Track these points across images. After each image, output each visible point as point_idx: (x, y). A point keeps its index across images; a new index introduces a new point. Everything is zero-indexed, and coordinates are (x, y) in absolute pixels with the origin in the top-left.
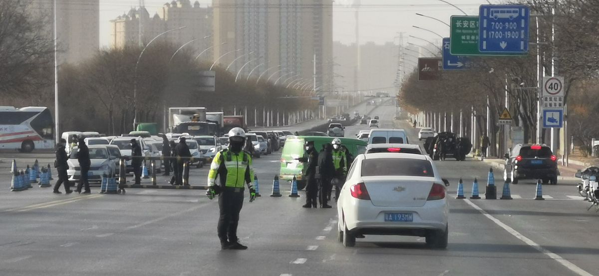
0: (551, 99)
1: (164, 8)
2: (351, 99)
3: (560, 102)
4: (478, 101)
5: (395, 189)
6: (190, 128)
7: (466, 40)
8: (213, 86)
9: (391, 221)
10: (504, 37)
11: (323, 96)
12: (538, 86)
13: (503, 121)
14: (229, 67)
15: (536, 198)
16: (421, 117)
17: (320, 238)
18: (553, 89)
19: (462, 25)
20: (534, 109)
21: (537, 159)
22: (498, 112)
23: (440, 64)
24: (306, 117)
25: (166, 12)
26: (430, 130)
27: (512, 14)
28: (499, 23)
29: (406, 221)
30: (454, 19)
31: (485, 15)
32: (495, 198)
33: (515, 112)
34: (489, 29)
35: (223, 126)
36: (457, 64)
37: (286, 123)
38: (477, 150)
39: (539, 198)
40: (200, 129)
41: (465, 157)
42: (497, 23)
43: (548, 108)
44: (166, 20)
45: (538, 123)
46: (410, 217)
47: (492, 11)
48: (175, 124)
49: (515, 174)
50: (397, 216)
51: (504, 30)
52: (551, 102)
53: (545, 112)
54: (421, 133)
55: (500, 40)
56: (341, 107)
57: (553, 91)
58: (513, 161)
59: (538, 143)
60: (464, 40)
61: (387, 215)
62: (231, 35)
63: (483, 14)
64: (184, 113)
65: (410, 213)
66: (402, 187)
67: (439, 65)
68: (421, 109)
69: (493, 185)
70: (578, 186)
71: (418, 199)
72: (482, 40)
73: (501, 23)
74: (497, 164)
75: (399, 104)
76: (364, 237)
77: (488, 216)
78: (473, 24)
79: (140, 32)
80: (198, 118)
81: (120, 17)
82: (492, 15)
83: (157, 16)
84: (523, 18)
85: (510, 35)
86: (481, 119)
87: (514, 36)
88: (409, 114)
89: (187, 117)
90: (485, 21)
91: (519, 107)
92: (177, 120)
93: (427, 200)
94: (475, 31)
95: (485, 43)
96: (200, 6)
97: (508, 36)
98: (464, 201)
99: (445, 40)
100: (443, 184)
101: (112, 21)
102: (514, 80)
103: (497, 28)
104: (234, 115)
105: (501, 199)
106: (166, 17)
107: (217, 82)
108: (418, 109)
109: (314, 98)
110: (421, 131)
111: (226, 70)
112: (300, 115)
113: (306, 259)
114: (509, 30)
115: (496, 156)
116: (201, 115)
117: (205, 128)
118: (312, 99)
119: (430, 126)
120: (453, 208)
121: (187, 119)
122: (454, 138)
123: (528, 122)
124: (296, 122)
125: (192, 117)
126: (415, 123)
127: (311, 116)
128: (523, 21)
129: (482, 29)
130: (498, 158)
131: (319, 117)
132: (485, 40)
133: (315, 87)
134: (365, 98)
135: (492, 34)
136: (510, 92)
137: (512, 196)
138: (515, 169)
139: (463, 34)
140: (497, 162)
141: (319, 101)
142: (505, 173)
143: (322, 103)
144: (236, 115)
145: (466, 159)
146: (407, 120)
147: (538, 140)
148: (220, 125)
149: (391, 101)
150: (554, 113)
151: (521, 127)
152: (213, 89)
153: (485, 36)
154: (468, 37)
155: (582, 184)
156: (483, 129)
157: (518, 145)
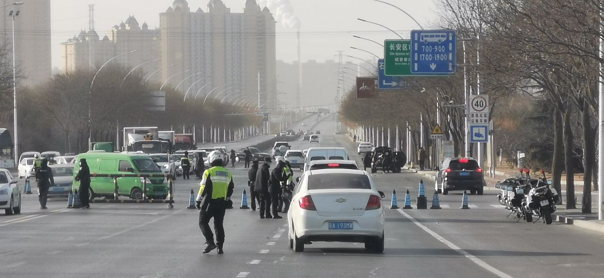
0: (477, 116)
1: (113, 31)
2: (293, 114)
3: (485, 118)
4: (412, 117)
5: (338, 201)
6: (144, 146)
7: (399, 62)
8: (163, 106)
9: (334, 229)
10: (433, 59)
11: (267, 112)
12: (466, 103)
13: (434, 135)
14: (178, 87)
15: (462, 207)
16: (360, 131)
17: (271, 244)
18: (479, 106)
19: (396, 48)
20: (462, 125)
21: (464, 171)
22: (430, 127)
23: (376, 82)
24: (251, 133)
25: (115, 35)
26: (369, 144)
27: (440, 38)
28: (429, 47)
29: (348, 229)
30: (388, 43)
31: (416, 39)
32: (425, 208)
33: (446, 128)
34: (420, 51)
35: (174, 143)
36: (391, 84)
37: (233, 139)
38: (412, 163)
39: (465, 207)
40: (153, 147)
41: (400, 170)
42: (427, 46)
43: (475, 124)
44: (115, 42)
45: (466, 137)
46: (351, 226)
47: (422, 36)
48: (129, 143)
49: (446, 185)
50: (339, 225)
51: (433, 53)
52: (477, 118)
53: (472, 127)
54: (360, 147)
55: (431, 62)
56: (285, 123)
57: (479, 108)
58: (443, 174)
59: (466, 157)
60: (397, 62)
61: (331, 224)
62: (179, 56)
63: (414, 38)
64: (138, 132)
65: (350, 222)
66: (344, 198)
67: (375, 84)
68: (361, 124)
69: (424, 196)
70: (498, 196)
71: (357, 209)
72: (414, 62)
73: (430, 46)
74: (430, 176)
75: (339, 120)
76: (311, 243)
77: (418, 224)
78: (405, 47)
79: (90, 55)
80: (152, 136)
81: (70, 40)
82: (422, 39)
83: (106, 38)
84: (451, 42)
85: (438, 57)
86: (415, 134)
87: (443, 58)
88: (348, 129)
89: (141, 136)
90: (416, 44)
91: (450, 123)
92: (131, 139)
93: (366, 210)
94: (407, 54)
95: (416, 64)
96: (149, 28)
97: (437, 58)
98: (397, 211)
99: (380, 61)
100: (379, 195)
101: (63, 44)
102: (444, 98)
103: (427, 51)
104: (183, 133)
105: (431, 208)
106: (115, 38)
107: (167, 101)
108: (357, 124)
109: (259, 115)
110: (359, 146)
111: (176, 89)
112: (245, 131)
113: (260, 261)
114: (438, 52)
115: (429, 168)
116: (154, 134)
117: (157, 147)
118: (256, 115)
119: (368, 141)
120: (387, 217)
121: (141, 138)
122: (390, 152)
123: (458, 137)
124: (242, 138)
125: (146, 136)
126: (355, 137)
127: (255, 132)
128: (450, 44)
129: (414, 52)
130: (432, 170)
131: (264, 133)
132: (416, 62)
133: (259, 104)
134: (308, 114)
135: (422, 56)
136: (441, 110)
137: (441, 206)
138: (445, 181)
139: (397, 57)
140: (431, 174)
141: (264, 117)
142: (436, 185)
143: (266, 119)
144: (185, 133)
145: (402, 171)
146: (347, 135)
147: (466, 154)
148: (172, 142)
149: (332, 117)
150: (480, 128)
151: (451, 142)
152: (164, 109)
153: (416, 59)
154: (401, 59)
155: (502, 195)
156: (417, 143)
157: (448, 158)
